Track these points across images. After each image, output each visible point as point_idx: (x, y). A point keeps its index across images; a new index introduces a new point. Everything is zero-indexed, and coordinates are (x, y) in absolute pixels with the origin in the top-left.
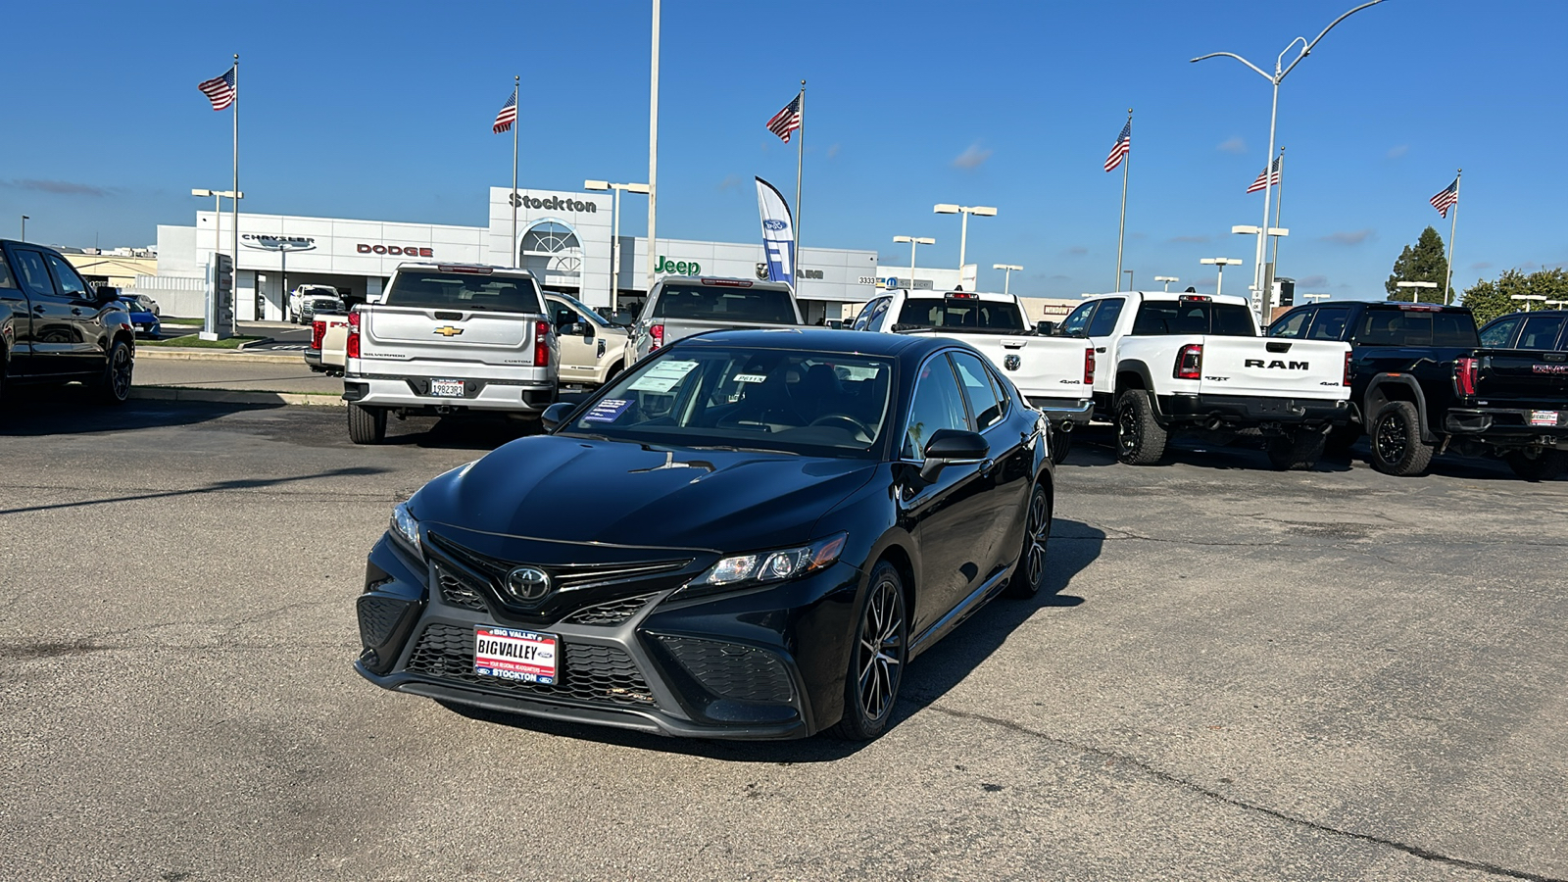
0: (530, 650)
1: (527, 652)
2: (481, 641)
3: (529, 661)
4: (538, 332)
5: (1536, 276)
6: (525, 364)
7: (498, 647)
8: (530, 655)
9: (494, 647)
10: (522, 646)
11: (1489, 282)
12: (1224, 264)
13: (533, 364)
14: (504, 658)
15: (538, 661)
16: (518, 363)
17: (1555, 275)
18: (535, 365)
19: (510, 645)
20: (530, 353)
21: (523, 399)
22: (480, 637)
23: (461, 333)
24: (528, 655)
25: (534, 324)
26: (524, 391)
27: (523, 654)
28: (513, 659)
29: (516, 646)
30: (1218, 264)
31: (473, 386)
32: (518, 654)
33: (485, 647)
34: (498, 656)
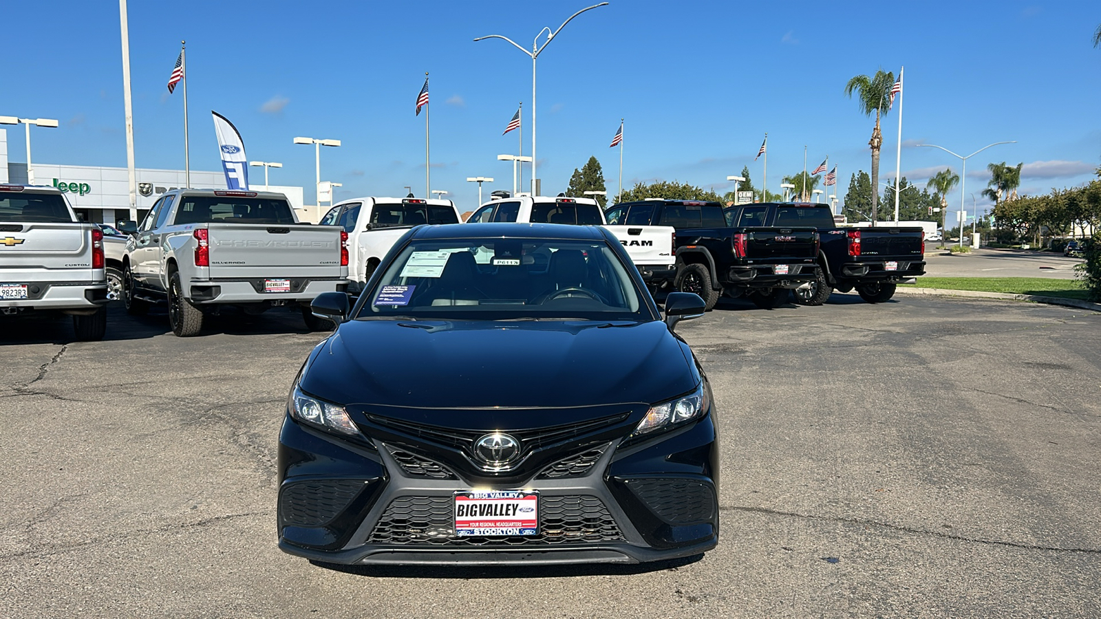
0: (511, 507)
1: (508, 509)
2: (460, 506)
3: (511, 517)
4: (94, 239)
5: (653, 186)
6: (84, 267)
7: (478, 509)
8: (511, 512)
9: (474, 509)
10: (502, 505)
11: (628, 191)
12: (482, 181)
13: (91, 266)
14: (484, 518)
15: (520, 516)
16: (77, 267)
17: (663, 186)
18: (93, 268)
19: (490, 506)
20: (88, 258)
21: (86, 297)
22: (458, 503)
23: (22, 243)
24: (509, 512)
25: (90, 233)
26: (86, 290)
27: (504, 512)
28: (494, 518)
29: (496, 505)
30: (478, 181)
31: (37, 289)
32: (498, 512)
33: (465, 510)
34: (478, 517)
